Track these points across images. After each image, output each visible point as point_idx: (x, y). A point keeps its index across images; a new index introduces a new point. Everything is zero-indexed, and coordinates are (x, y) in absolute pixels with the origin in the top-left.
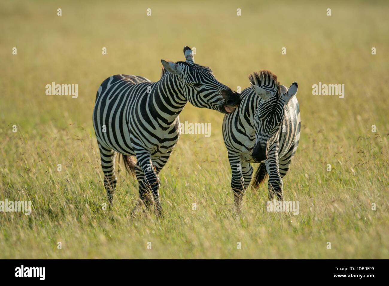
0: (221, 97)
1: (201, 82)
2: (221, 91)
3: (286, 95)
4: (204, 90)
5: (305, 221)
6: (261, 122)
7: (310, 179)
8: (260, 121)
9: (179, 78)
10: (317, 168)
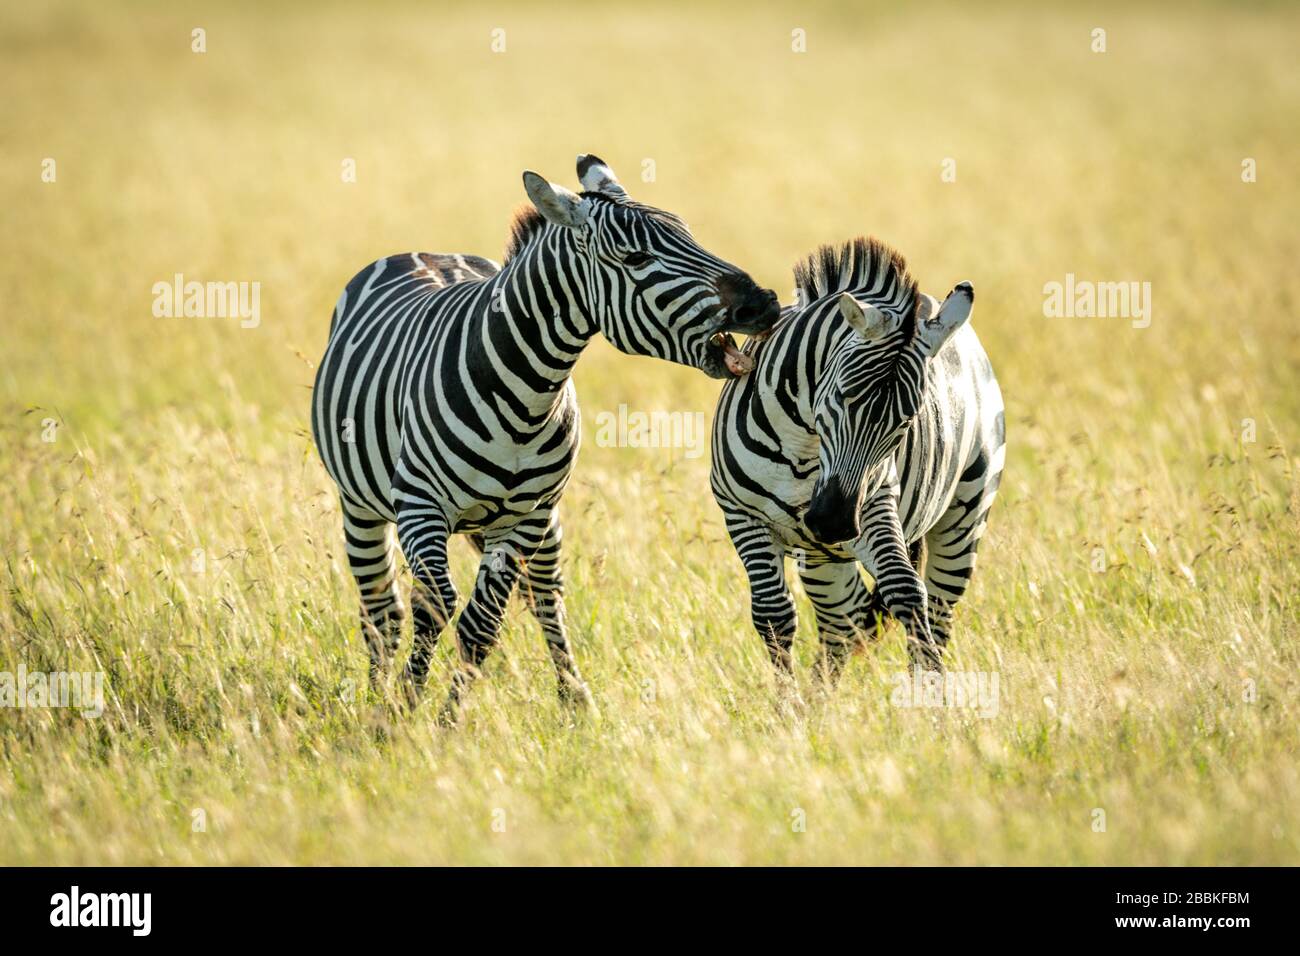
0: (716, 300)
1: (652, 250)
2: (715, 281)
4: (658, 277)
5: (1029, 739)
6: (847, 410)
7: (1045, 600)
8: (843, 408)
9: (576, 241)
10: (1066, 561)
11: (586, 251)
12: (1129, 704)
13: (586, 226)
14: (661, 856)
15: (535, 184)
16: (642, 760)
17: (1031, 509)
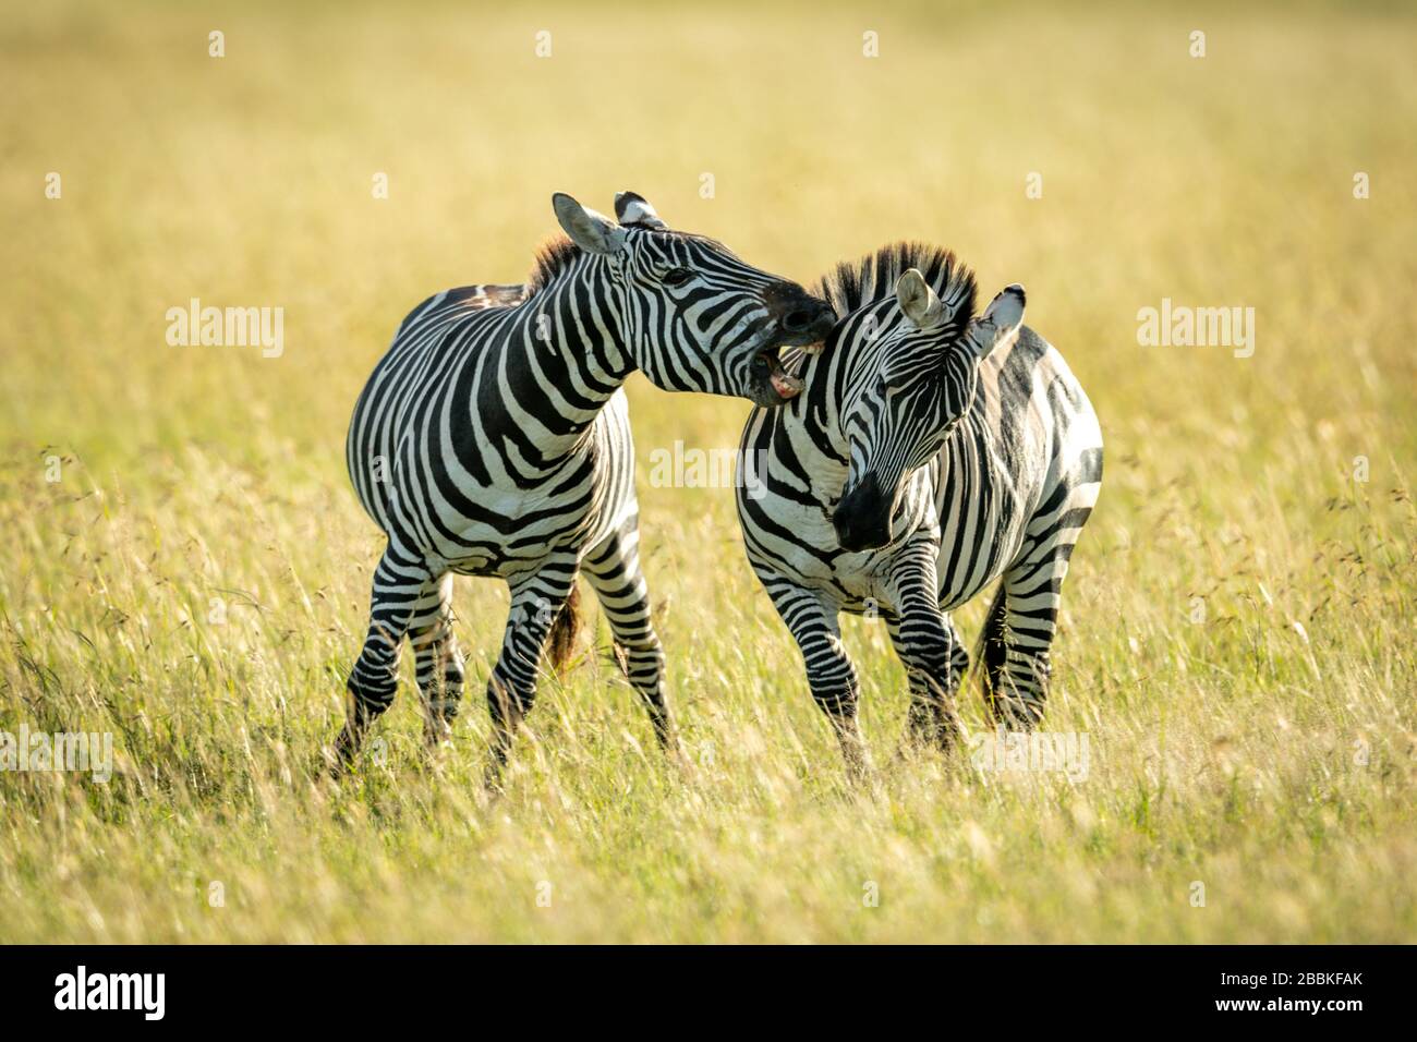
0: (764, 312)
1: (693, 266)
2: (762, 292)
3: (984, 325)
4: (700, 294)
5: (1128, 809)
7: (1147, 656)
9: (612, 271)
10: (1171, 615)
11: (622, 280)
12: (1237, 771)
13: (622, 252)
14: (728, 933)
15: (566, 208)
16: (708, 829)
17: (1131, 557)
